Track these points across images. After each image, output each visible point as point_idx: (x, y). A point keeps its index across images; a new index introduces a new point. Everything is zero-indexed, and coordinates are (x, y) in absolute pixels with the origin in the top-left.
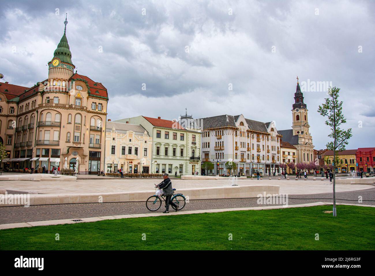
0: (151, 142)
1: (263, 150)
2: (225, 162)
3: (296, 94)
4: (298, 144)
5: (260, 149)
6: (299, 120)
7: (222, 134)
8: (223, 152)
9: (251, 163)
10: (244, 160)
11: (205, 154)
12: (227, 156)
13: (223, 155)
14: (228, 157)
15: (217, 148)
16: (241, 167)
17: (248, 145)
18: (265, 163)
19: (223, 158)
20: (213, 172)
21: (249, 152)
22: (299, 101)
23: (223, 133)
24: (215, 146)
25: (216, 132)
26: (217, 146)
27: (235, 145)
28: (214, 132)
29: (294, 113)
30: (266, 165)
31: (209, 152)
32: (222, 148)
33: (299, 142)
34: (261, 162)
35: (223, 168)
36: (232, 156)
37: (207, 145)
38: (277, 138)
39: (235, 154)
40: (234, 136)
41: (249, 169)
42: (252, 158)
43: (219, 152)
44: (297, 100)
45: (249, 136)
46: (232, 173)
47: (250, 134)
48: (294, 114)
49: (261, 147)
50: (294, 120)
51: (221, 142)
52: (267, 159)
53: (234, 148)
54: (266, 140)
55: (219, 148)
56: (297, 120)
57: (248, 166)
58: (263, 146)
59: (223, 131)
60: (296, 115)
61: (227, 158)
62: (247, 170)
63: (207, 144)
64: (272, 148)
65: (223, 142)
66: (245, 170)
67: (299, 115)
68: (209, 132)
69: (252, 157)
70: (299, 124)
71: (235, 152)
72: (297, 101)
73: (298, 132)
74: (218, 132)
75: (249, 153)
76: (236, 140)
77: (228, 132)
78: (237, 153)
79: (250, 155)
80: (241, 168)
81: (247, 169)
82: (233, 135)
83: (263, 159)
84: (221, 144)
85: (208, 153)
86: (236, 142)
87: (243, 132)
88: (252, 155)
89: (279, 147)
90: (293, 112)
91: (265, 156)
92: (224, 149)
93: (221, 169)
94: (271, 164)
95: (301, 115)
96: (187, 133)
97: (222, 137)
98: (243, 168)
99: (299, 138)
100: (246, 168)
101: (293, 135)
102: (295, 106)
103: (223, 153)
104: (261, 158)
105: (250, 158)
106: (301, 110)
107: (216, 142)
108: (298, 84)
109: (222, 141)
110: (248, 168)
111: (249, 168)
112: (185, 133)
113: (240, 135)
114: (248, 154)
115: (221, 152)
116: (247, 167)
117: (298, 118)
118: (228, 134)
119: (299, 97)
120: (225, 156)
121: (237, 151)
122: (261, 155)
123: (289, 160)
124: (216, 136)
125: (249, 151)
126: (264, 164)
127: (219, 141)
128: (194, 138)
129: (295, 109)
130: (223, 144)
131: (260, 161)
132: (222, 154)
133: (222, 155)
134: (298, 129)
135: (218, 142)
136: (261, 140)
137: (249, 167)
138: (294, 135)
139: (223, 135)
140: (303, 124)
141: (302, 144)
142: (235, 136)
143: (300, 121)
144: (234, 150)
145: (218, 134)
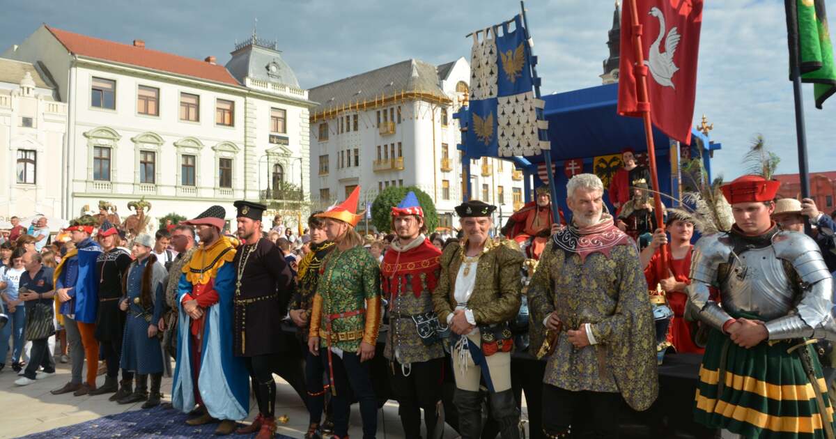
0: (63, 122)
7: (396, 120)
8: (401, 176)
11: (347, 187)
15: (383, 166)
21: (486, 178)
23: (399, 115)
24: (375, 158)
25: (379, 113)
26: (383, 157)
27: (439, 155)
28: (372, 115)
31: (357, 179)
32: (397, 165)
36: (432, 190)
37: (353, 159)
39: (441, 184)
40: (438, 124)
42: (497, 199)
43: (387, 177)
51: (393, 145)
53: (439, 166)
55: (389, 165)
59: (399, 107)
63: (352, 153)
65: (400, 144)
68: (356, 117)
69: (497, 195)
71: (441, 176)
74: (385, 111)
75: (488, 181)
76: (445, 138)
78: (447, 181)
79: (490, 188)
82: (433, 120)
84: (393, 152)
85: (354, 184)
86: (445, 146)
88: (497, 188)
96: (248, 99)
97: (398, 128)
103: (401, 182)
105: (492, 199)
107: (379, 147)
109: (395, 140)
112: (239, 101)
114: (485, 186)
115: (394, 176)
118: (415, 119)
121: (446, 174)
124: (378, 126)
125: (488, 176)
127: (389, 141)
128: (281, 120)
130: (400, 151)
132: (397, 184)
135: (386, 147)
139: (399, 122)
142: (440, 123)
144: (436, 172)
145: (386, 118)
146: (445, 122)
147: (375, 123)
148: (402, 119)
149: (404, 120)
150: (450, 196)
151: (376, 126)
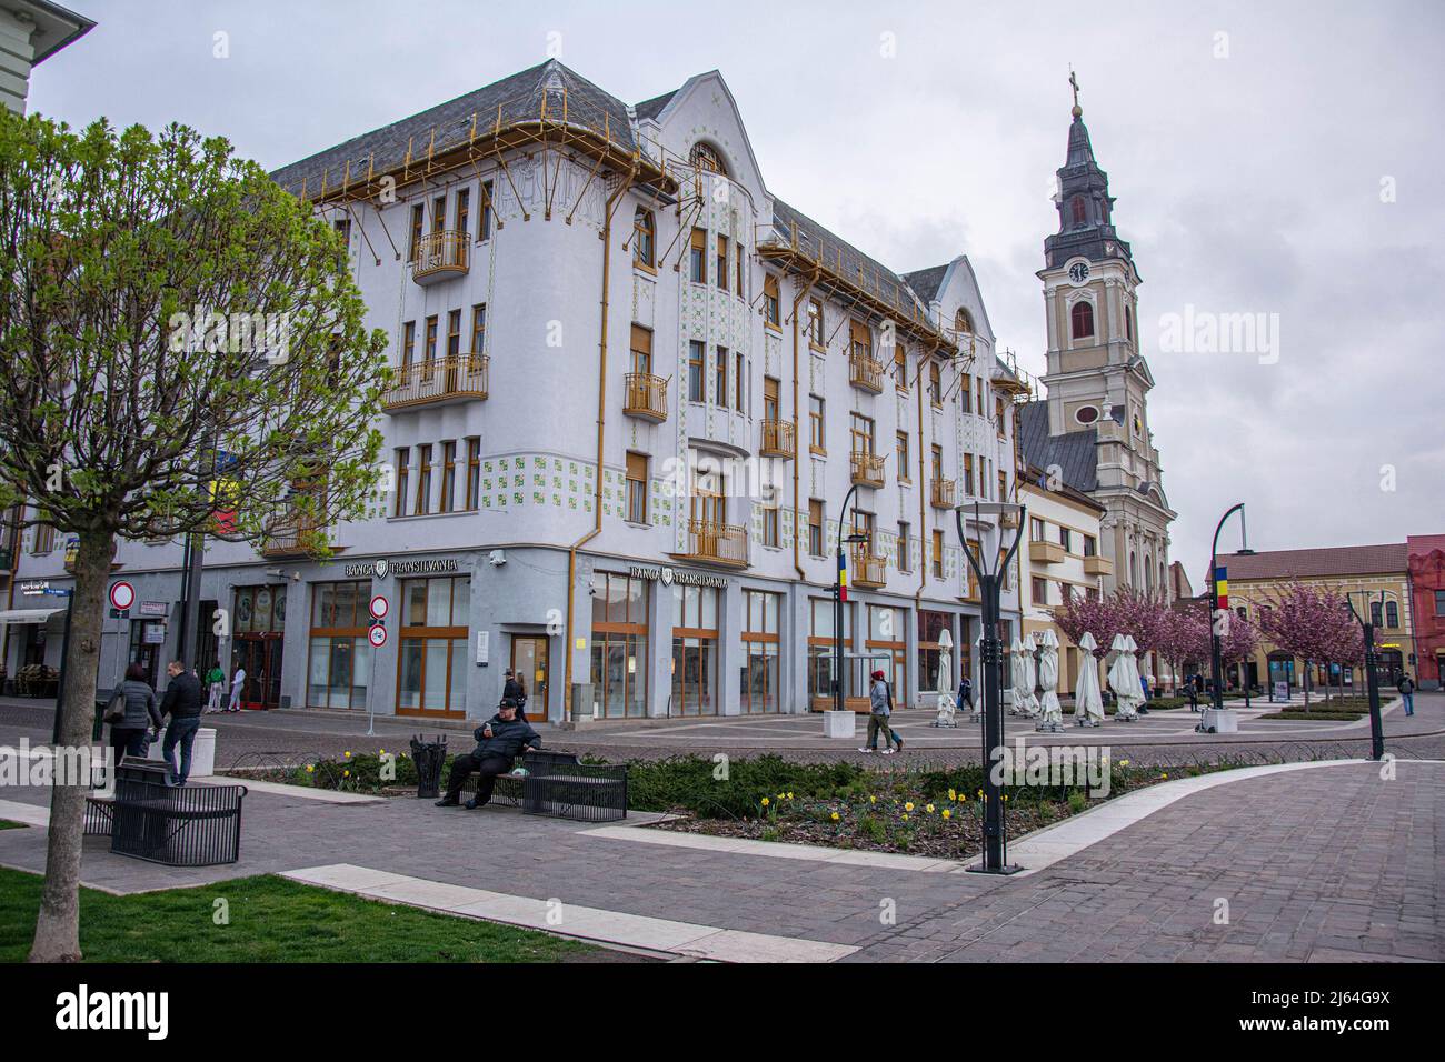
1: (904, 472)
2: (487, 549)
3: (1063, 174)
4: (1098, 487)
5: (878, 464)
6: (1092, 334)
7: (472, 227)
8: (475, 424)
9: (793, 583)
10: (727, 551)
12: (513, 470)
13: (474, 467)
14: (528, 490)
15: (417, 391)
16: (692, 623)
17: (773, 403)
18: (917, 600)
19: (472, 504)
20: (360, 678)
22: (1084, 217)
23: (485, 210)
25: (418, 208)
26: (418, 359)
27: (622, 361)
28: (399, 219)
29: (1059, 288)
30: (921, 613)
32: (465, 383)
33: (1100, 476)
34: (887, 589)
35: (463, 633)
36: (585, 479)
38: (999, 401)
39: (621, 461)
40: (622, 261)
41: (771, 649)
42: (804, 539)
43: (429, 432)
44: (1075, 211)
45: (786, 310)
46: (574, 689)
47: (787, 293)
48: (1054, 298)
49: (886, 446)
50: (1054, 337)
51: (455, 315)
52: (930, 565)
53: (616, 399)
54: (927, 398)
55: (438, 386)
56: (1077, 334)
57: (762, 615)
58: (903, 436)
59: (489, 185)
60: (1069, 304)
61: (519, 498)
62: (753, 659)
64: (969, 472)
65: (479, 309)
66: (734, 657)
67: (1094, 301)
68: (343, 228)
69: (804, 527)
70: (1094, 360)
71: (622, 435)
72: (1076, 220)
73: (1087, 415)
74: (441, 202)
76: (643, 305)
77: (539, 196)
78: (645, 458)
79: (786, 501)
80: (692, 633)
81: (756, 649)
82: (605, 235)
83: (903, 565)
84: (453, 342)
86: (642, 334)
87: (723, 239)
88: (804, 505)
89: (1010, 478)
90: (1053, 285)
91: (915, 531)
92: (482, 398)
93: (439, 633)
94: (959, 611)
95: (1103, 299)
97: (478, 256)
98: (712, 640)
99: (1100, 450)
100: (748, 638)
101: (1047, 430)
102: (1058, 250)
103: (474, 442)
104: (885, 546)
105: (790, 537)
106: (1103, 270)
107: (409, 322)
108: (1077, 116)
109: (467, 297)
110: (763, 638)
111: (776, 639)
113: (688, 266)
115: (450, 428)
116: (756, 628)
117: (1082, 320)
118: (538, 217)
119: (1090, 190)
120: (497, 472)
121: (642, 430)
122: (886, 524)
123: (1066, 588)
124: (414, 253)
125: (781, 458)
126: (905, 610)
127: (441, 306)
129: (1067, 267)
130: (478, 333)
131: (874, 577)
132: (462, 450)
133: (461, 470)
134: (1084, 392)
135: (432, 322)
136: (888, 383)
137: (771, 629)
138: (1057, 430)
139: (484, 234)
140: (1122, 356)
141: (1121, 487)
142: (630, 255)
143: (1097, 339)
144: (606, 419)
145: (439, 225)
146: (647, 258)
147: (403, 246)
148: (493, 223)
149: (500, 226)
150: (652, 510)
151: (405, 255)
